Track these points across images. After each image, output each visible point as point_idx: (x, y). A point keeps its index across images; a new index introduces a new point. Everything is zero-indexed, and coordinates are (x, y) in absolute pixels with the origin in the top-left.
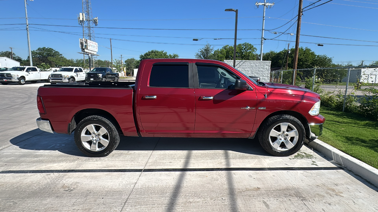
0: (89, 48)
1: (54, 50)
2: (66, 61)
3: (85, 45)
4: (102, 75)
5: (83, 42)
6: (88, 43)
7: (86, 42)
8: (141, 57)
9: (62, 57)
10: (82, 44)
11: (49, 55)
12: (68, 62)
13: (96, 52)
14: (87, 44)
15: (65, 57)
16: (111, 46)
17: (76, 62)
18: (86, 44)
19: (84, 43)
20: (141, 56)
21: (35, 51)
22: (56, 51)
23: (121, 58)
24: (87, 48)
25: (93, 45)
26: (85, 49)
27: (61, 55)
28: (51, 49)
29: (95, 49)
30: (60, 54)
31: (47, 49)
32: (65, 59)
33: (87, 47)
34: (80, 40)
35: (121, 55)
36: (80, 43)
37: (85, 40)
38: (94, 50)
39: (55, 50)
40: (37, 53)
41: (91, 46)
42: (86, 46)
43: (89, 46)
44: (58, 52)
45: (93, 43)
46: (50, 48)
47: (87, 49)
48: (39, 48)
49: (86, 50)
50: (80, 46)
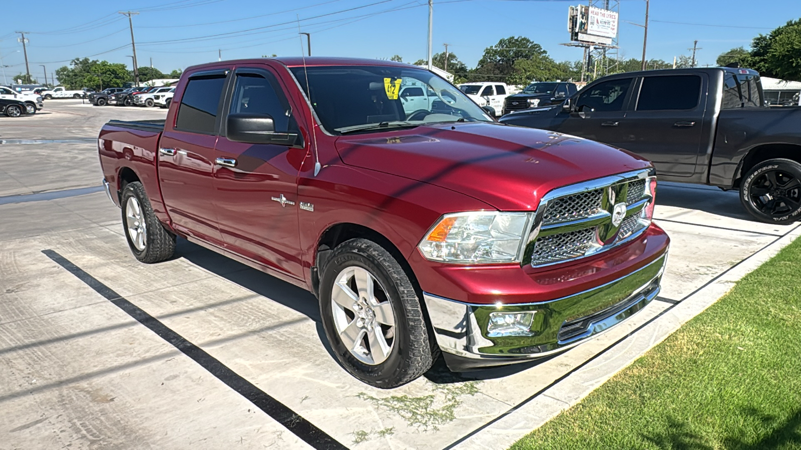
0: (590, 28)
1: (531, 41)
2: (553, 67)
3: (582, 23)
4: (539, 101)
5: (577, 15)
6: (590, 14)
7: (585, 15)
8: (756, 44)
9: (545, 58)
10: (574, 20)
11: (517, 55)
12: (556, 70)
13: (611, 39)
14: (587, 19)
15: (550, 58)
16: (647, 16)
17: (575, 70)
18: (583, 18)
19: (579, 16)
20: (758, 39)
21: (494, 48)
22: (536, 45)
23: (692, 51)
24: (586, 30)
25: (605, 19)
26: (579, 34)
27: (545, 52)
28: (524, 39)
29: (609, 30)
30: (542, 50)
31: (517, 40)
32: (551, 62)
33: (586, 28)
34: (570, 10)
35: (696, 42)
36: (570, 19)
37: (583, 9)
38: (604, 35)
39: (533, 42)
40: (496, 52)
41: (598, 22)
42: (584, 24)
43: (592, 23)
44: (538, 45)
45: (604, 15)
46: (523, 37)
47: (586, 34)
48: (501, 41)
49: (581, 37)
50: (569, 25)
